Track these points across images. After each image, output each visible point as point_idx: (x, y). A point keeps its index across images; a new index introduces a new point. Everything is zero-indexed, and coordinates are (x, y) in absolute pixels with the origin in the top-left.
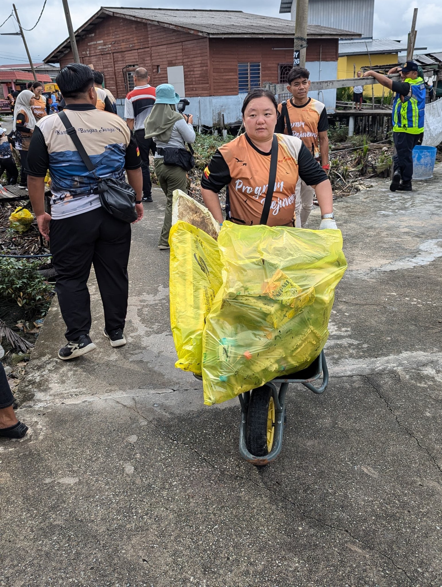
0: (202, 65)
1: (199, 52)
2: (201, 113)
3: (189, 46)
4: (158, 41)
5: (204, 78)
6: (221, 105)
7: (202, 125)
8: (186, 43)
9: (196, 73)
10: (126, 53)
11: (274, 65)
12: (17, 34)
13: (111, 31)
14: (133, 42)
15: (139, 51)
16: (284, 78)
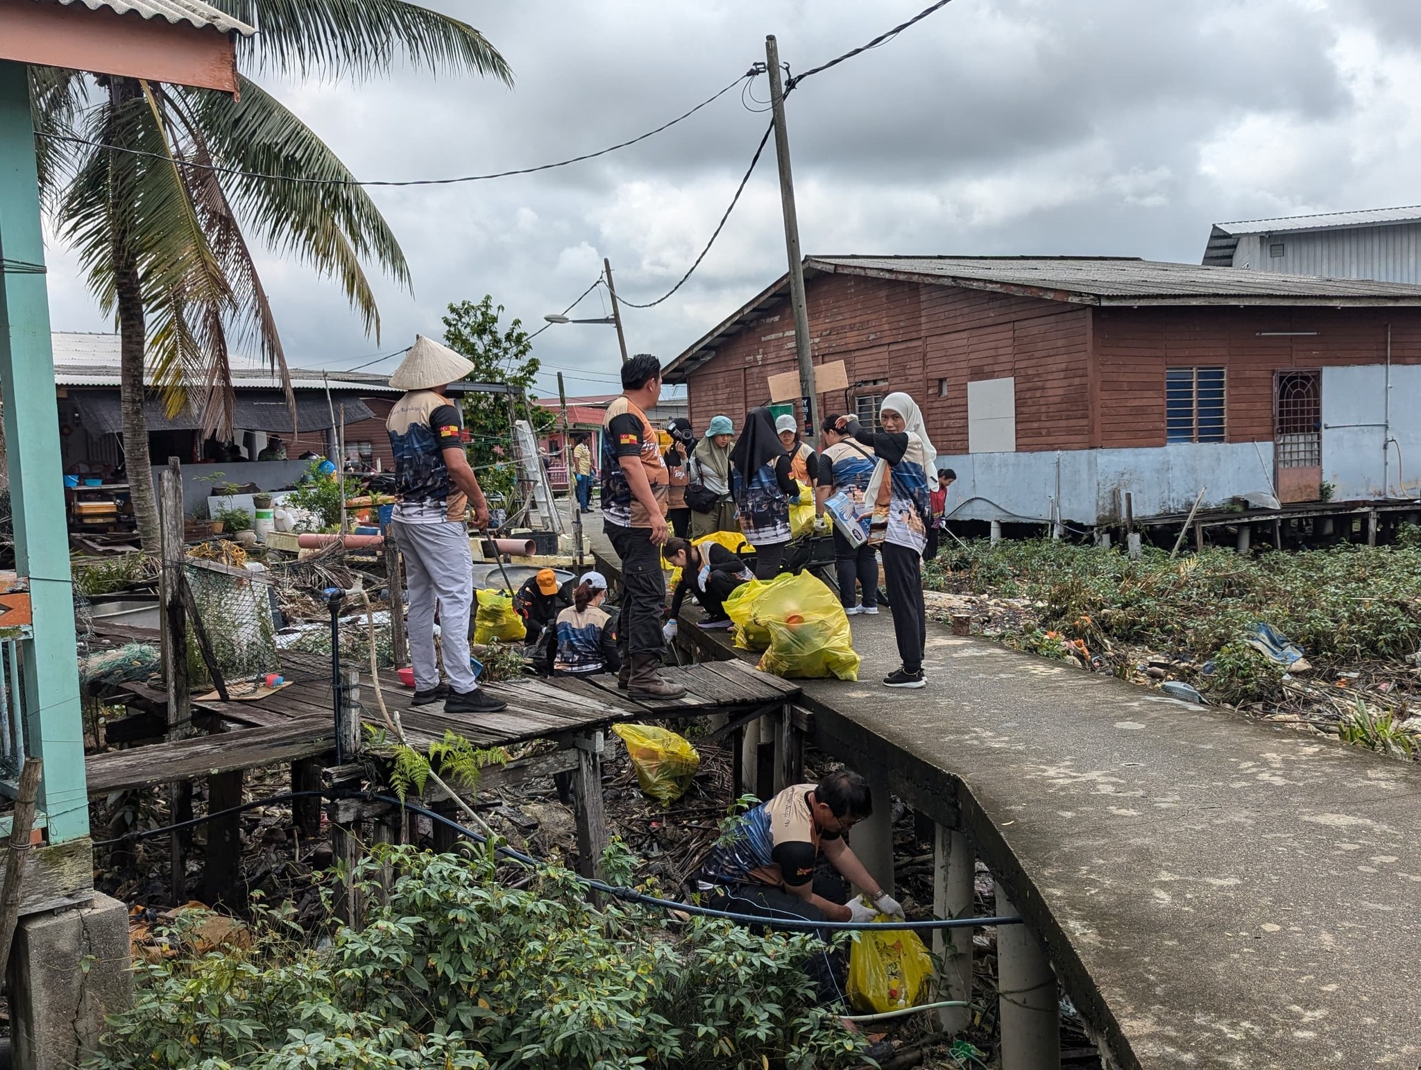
0: (1070, 374)
1: (1060, 343)
2: (1062, 491)
3: (1035, 331)
4: (947, 322)
5: (1077, 403)
6: (1121, 470)
7: (1062, 521)
8: (1025, 323)
9: (1051, 392)
10: (857, 354)
11: (1261, 374)
12: (607, 321)
13: (824, 308)
14: (878, 329)
15: (893, 347)
16: (1288, 404)
